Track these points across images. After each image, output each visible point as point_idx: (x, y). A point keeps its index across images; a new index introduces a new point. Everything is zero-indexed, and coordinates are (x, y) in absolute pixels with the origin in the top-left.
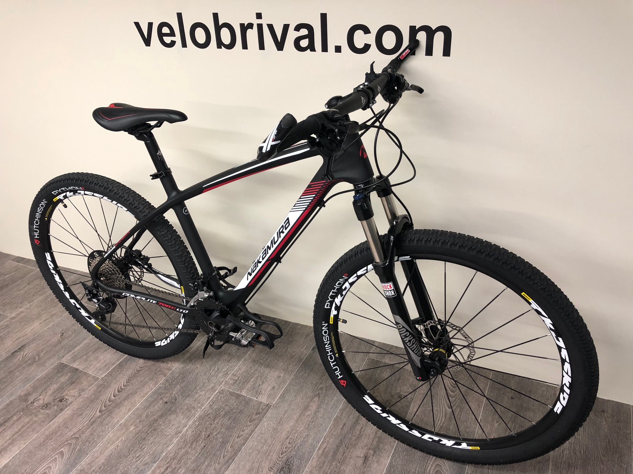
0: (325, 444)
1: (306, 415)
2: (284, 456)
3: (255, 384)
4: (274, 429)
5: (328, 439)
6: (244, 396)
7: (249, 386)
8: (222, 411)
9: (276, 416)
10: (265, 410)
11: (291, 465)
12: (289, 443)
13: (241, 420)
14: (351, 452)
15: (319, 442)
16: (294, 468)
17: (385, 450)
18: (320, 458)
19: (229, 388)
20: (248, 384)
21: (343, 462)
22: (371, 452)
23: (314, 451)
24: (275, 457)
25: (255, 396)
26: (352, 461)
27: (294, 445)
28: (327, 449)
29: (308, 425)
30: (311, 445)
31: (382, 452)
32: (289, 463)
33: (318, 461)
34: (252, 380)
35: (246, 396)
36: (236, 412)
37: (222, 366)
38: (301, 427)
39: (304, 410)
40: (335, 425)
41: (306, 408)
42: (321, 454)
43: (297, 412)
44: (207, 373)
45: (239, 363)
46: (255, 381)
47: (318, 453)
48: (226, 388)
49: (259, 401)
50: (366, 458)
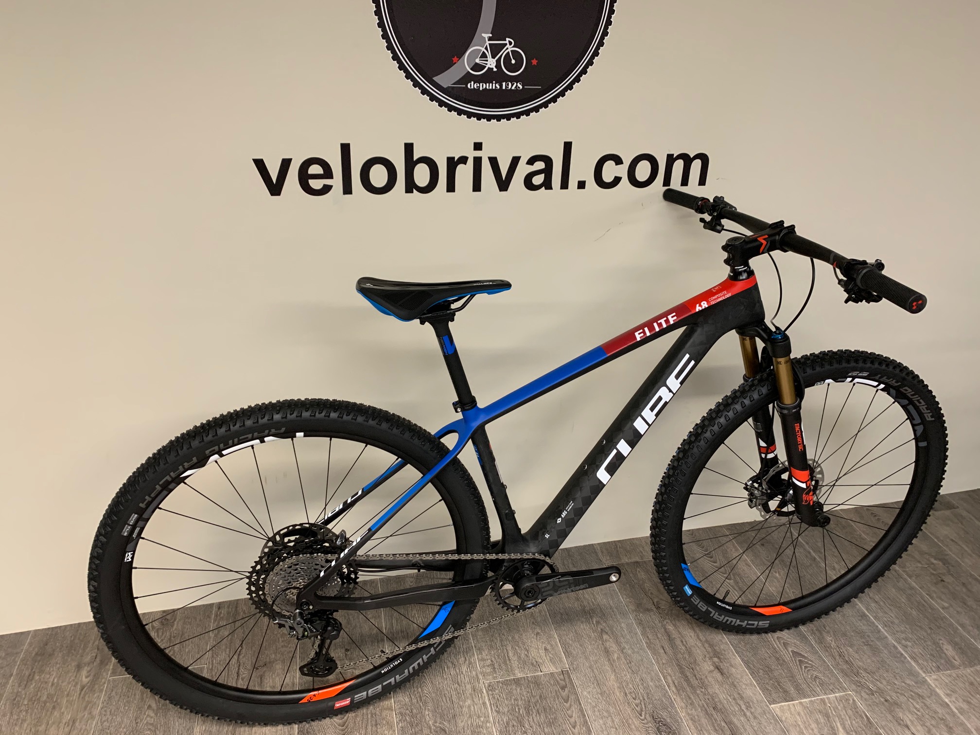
0: (669, 678)
1: (616, 659)
2: (645, 716)
3: (519, 658)
4: (601, 694)
5: (665, 671)
6: (524, 677)
7: (515, 663)
8: (519, 709)
9: (586, 679)
10: (567, 680)
11: (662, 720)
12: (635, 699)
13: (553, 706)
14: (699, 671)
15: (660, 679)
16: (669, 721)
17: (725, 651)
18: (680, 695)
19: (494, 678)
20: (513, 662)
21: (703, 685)
22: (716, 659)
23: (667, 692)
24: (637, 722)
25: (536, 670)
26: (710, 679)
27: (641, 698)
28: (676, 682)
29: (630, 668)
30: (656, 686)
31: (725, 654)
32: (659, 720)
33: (682, 699)
34: (511, 654)
35: (527, 677)
36: (538, 701)
37: (452, 657)
38: (625, 675)
39: (608, 656)
40: (655, 652)
41: (607, 651)
42: (677, 690)
43: (604, 661)
44: (445, 676)
45: (471, 643)
46: (516, 654)
47: (673, 691)
48: (490, 680)
49: (548, 674)
50: (718, 668)
